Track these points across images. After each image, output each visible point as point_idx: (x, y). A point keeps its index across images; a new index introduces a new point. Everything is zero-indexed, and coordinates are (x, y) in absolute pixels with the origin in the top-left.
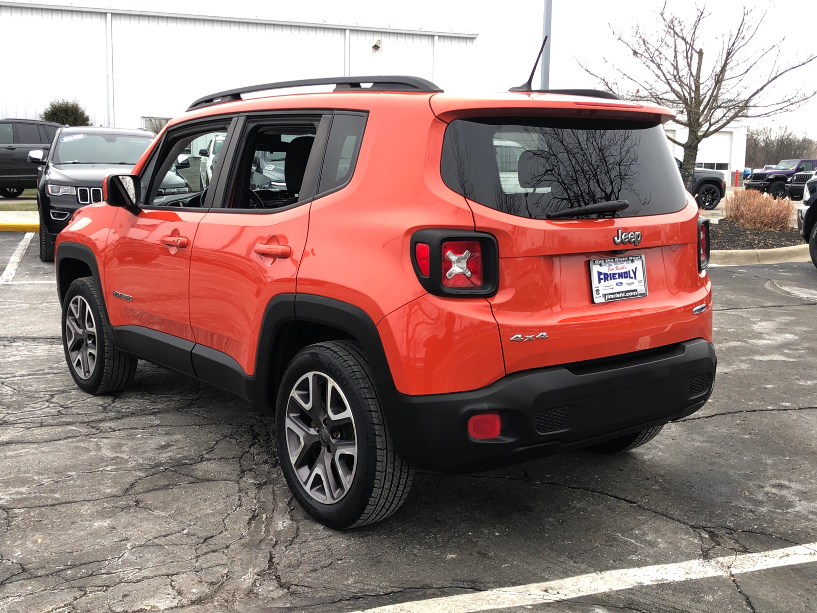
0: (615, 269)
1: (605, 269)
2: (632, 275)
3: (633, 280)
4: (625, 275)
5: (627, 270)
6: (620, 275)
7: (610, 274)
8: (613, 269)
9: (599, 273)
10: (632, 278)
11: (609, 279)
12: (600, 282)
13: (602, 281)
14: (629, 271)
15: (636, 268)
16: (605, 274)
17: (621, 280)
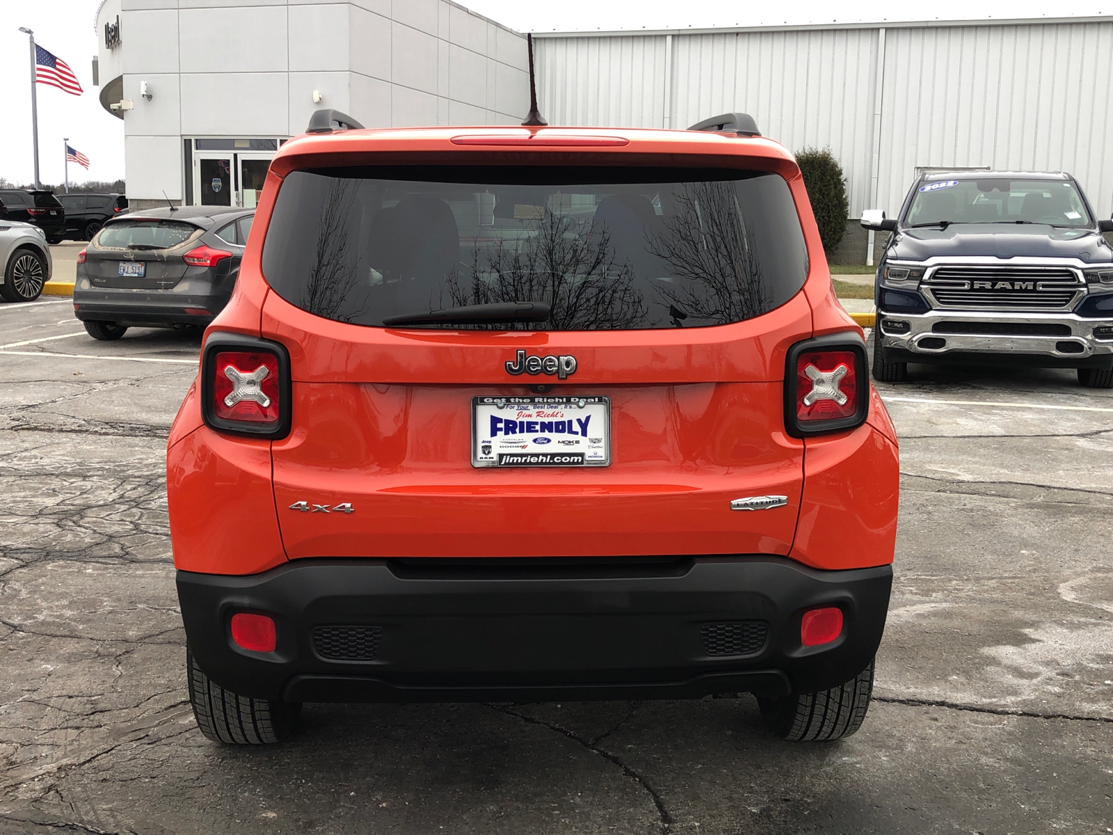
0: (535, 415)
1: (510, 414)
2: (576, 427)
3: (579, 437)
4: (562, 427)
5: (566, 419)
6: (546, 427)
7: (522, 423)
8: (530, 416)
9: (495, 420)
10: (576, 433)
11: (517, 430)
12: (494, 433)
13: (500, 434)
14: (570, 422)
15: (588, 418)
16: (507, 422)
17: (547, 434)
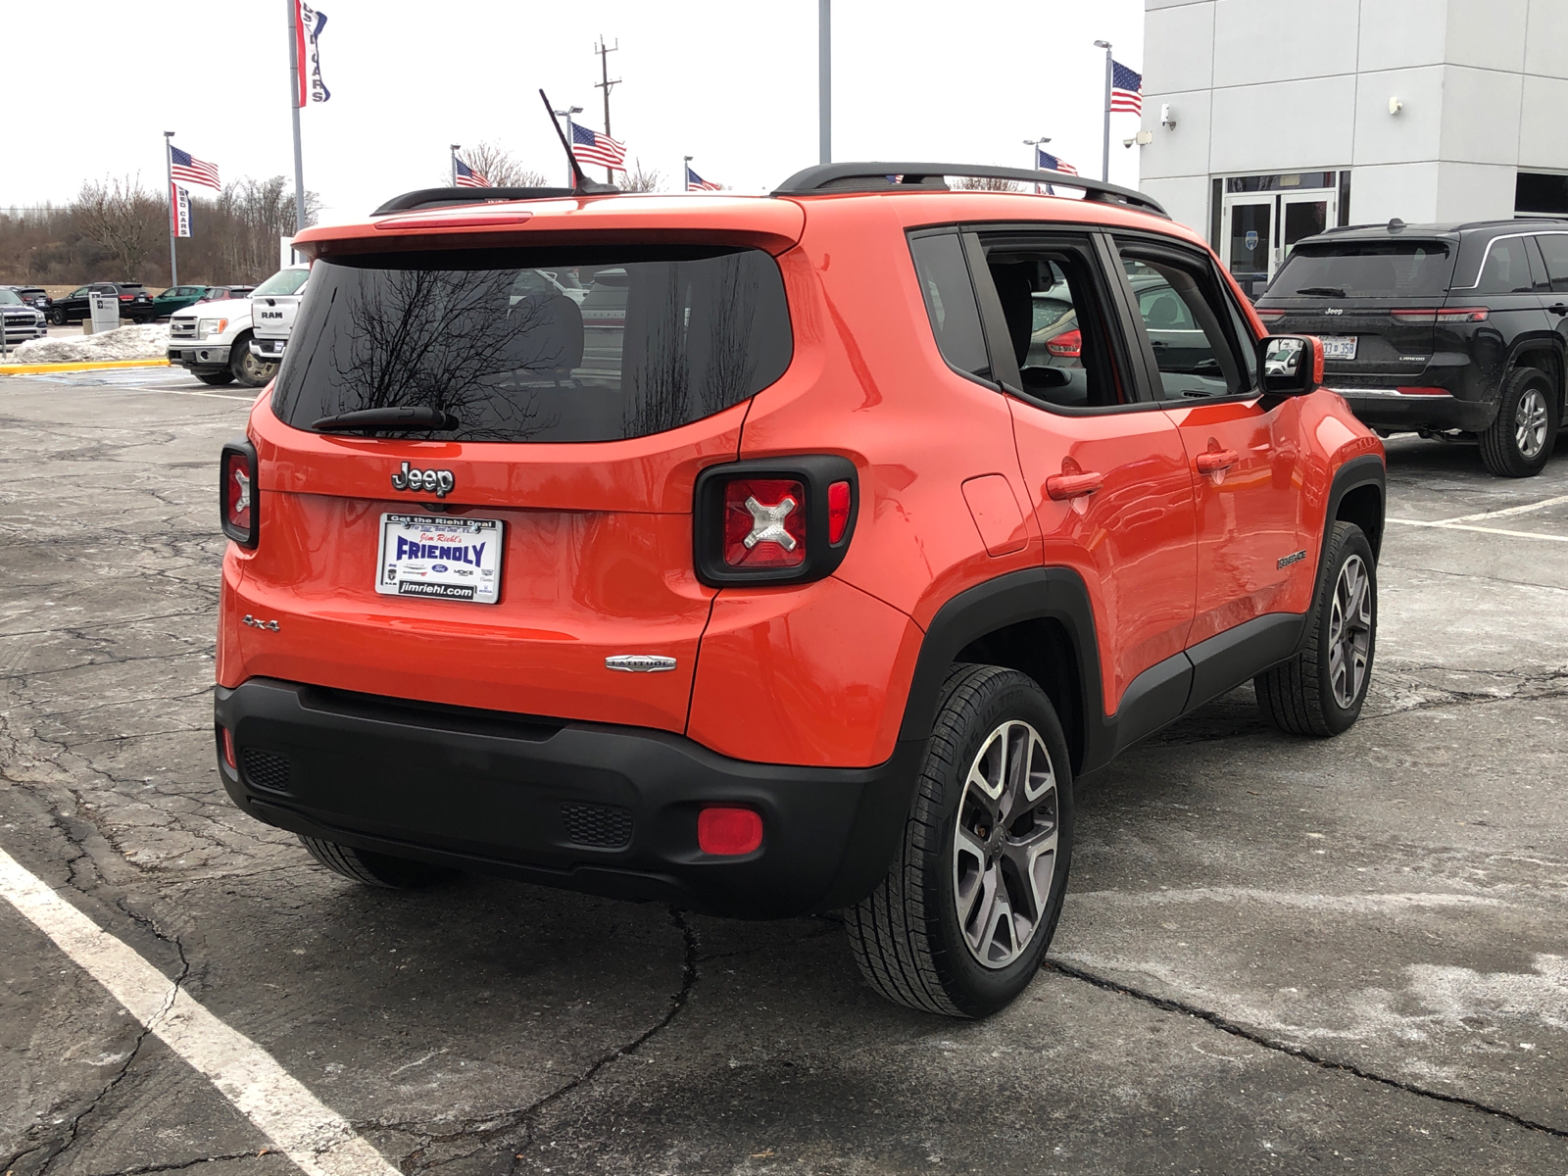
0: (436, 538)
1: (414, 535)
2: (471, 556)
3: (472, 567)
4: (458, 554)
5: (462, 545)
6: (446, 553)
7: (424, 546)
8: (431, 539)
9: (402, 541)
10: (471, 562)
11: (420, 554)
12: (399, 557)
13: (405, 557)
14: (466, 548)
15: (483, 545)
16: (412, 544)
17: (445, 562)
